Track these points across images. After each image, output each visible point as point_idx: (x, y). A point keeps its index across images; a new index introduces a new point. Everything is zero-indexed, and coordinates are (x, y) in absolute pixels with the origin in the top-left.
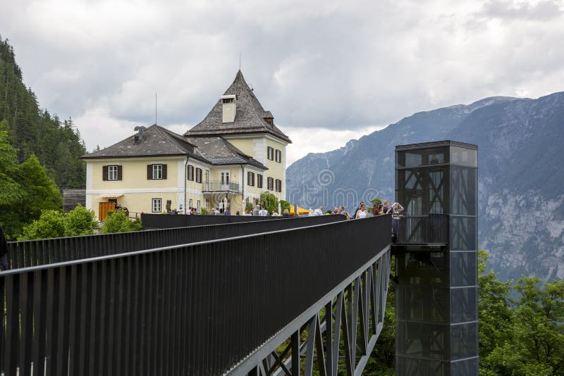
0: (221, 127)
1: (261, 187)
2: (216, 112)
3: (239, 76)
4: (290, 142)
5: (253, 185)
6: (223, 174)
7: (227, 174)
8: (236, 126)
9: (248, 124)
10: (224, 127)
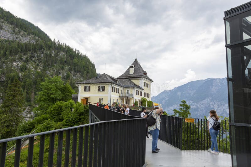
0: (129, 76)
1: (141, 96)
2: (128, 71)
3: (136, 60)
4: (153, 82)
5: (138, 95)
6: (127, 91)
7: (129, 91)
8: (134, 75)
9: (137, 74)
10: (130, 76)
